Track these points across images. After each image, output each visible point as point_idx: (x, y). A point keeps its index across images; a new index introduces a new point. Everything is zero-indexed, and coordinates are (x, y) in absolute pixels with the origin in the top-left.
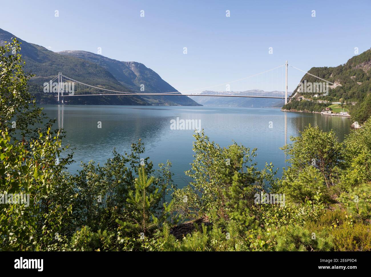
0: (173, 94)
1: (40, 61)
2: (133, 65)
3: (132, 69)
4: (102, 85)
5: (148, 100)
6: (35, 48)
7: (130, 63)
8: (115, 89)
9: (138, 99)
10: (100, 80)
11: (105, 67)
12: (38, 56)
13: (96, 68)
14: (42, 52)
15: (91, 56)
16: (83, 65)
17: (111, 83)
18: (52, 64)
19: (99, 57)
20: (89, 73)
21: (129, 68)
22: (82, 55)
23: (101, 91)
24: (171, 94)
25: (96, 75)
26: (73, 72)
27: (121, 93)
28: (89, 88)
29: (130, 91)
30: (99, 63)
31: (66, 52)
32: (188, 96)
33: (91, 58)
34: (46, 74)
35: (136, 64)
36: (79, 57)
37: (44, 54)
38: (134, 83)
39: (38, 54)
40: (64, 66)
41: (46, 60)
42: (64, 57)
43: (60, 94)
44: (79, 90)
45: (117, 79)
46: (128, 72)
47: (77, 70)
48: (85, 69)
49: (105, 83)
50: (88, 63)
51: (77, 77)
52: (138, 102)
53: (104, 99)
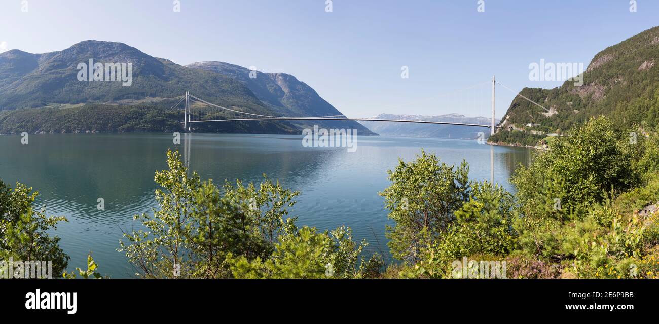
0: (334, 117)
1: (166, 79)
2: (280, 77)
3: (279, 83)
4: (238, 106)
5: (301, 126)
6: (161, 63)
7: (276, 74)
8: (255, 111)
9: (286, 126)
10: (236, 100)
11: (243, 81)
12: (164, 72)
13: (231, 83)
14: (169, 68)
15: (225, 68)
16: (215, 80)
17: (251, 103)
18: (179, 82)
19: (235, 69)
20: (223, 91)
21: (274, 82)
22: (214, 67)
23: (237, 114)
24: (332, 117)
25: (231, 93)
26: (202, 90)
27: (263, 117)
28: (223, 111)
29: (276, 115)
30: (236, 76)
31: (196, 64)
32: (358, 121)
33: (225, 70)
34: (172, 94)
35: (284, 76)
36: (211, 70)
37: (171, 69)
38: (281, 102)
39: (164, 69)
40: (193, 83)
41: (173, 77)
42: (193, 71)
43: (187, 120)
44: (209, 115)
45: (258, 97)
46: (273, 88)
47: (208, 88)
48: (218, 86)
49: (242, 104)
50: (221, 78)
51: (208, 96)
52: (286, 130)
53: (241, 125)
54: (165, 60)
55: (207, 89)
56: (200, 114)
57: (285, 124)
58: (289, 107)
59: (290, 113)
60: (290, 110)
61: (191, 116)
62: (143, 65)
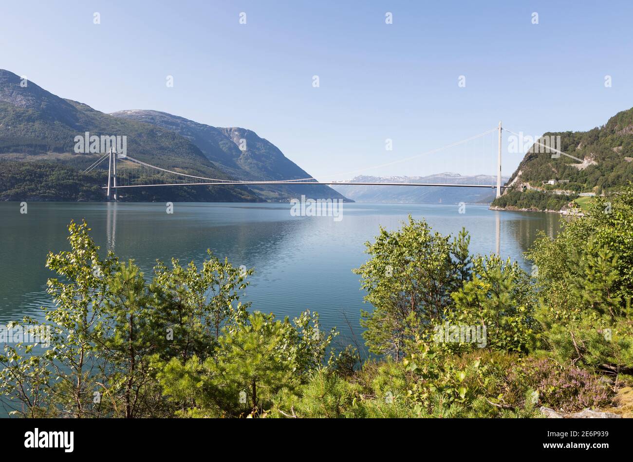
0: (302, 181)
1: (81, 129)
2: (236, 133)
3: (235, 139)
4: (182, 168)
5: (261, 192)
6: (73, 107)
7: (231, 129)
8: (204, 174)
9: (243, 192)
10: (179, 160)
11: (189, 137)
12: (77, 120)
13: (173, 138)
14: (84, 114)
15: (166, 119)
16: (152, 134)
17: (199, 164)
18: (100, 134)
19: (179, 121)
20: (162, 148)
21: (229, 138)
22: (151, 117)
23: (180, 178)
24: (299, 181)
25: (173, 151)
26: (134, 146)
27: (214, 181)
28: (160, 174)
29: (230, 178)
30: (179, 131)
31: (124, 112)
32: (329, 186)
33: (166, 122)
35: (241, 131)
36: (146, 122)
37: (87, 116)
38: (237, 163)
39: (78, 116)
41: (91, 127)
42: (120, 121)
43: (112, 184)
44: (143, 177)
45: (208, 157)
46: (227, 145)
47: (141, 143)
48: (156, 141)
49: (188, 165)
50: (160, 131)
51: (142, 155)
52: (243, 197)
53: (185, 191)
54: (78, 103)
55: (140, 145)
56: (130, 177)
57: (241, 190)
58: (247, 168)
59: (248, 176)
60: (247, 173)
61: (118, 179)
62: (43, 105)
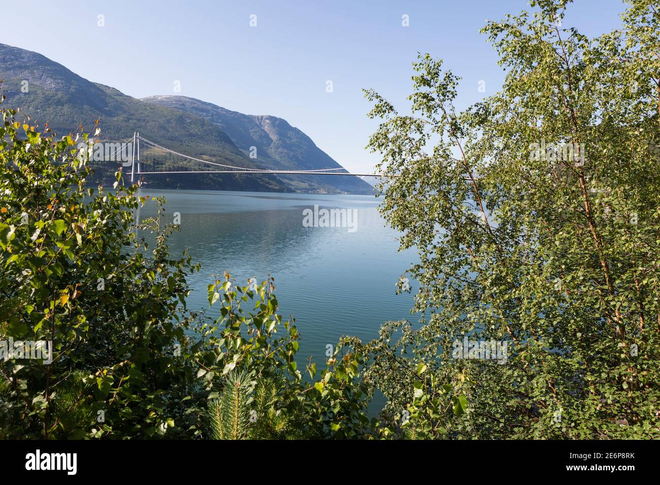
1: (110, 114)
2: (268, 121)
3: (266, 128)
4: (210, 155)
5: (291, 182)
6: (102, 91)
7: (262, 117)
8: (232, 162)
9: (271, 181)
10: (208, 147)
11: (219, 124)
12: (106, 104)
13: (203, 125)
14: (114, 99)
15: (196, 105)
16: (181, 120)
17: (227, 152)
18: (129, 119)
19: (210, 108)
20: (191, 135)
21: (259, 126)
22: (181, 103)
23: (208, 166)
25: (202, 138)
26: (163, 132)
27: (242, 170)
28: (187, 161)
29: (259, 167)
30: (210, 118)
31: (155, 98)
32: (362, 178)
33: (196, 109)
34: (117, 135)
35: (272, 119)
36: (175, 108)
37: (117, 101)
38: (268, 152)
39: (107, 101)
40: (149, 122)
41: (120, 112)
42: (150, 107)
43: (136, 170)
44: (168, 164)
45: (238, 146)
46: (258, 134)
47: (170, 130)
48: (184, 128)
49: (216, 153)
50: (189, 118)
51: (170, 141)
52: (270, 186)
53: (211, 179)
54: (109, 88)
55: (168, 131)
56: (154, 163)
57: (269, 179)
58: (278, 158)
59: (278, 165)
60: (278, 162)
61: (142, 165)
62: (72, 89)
